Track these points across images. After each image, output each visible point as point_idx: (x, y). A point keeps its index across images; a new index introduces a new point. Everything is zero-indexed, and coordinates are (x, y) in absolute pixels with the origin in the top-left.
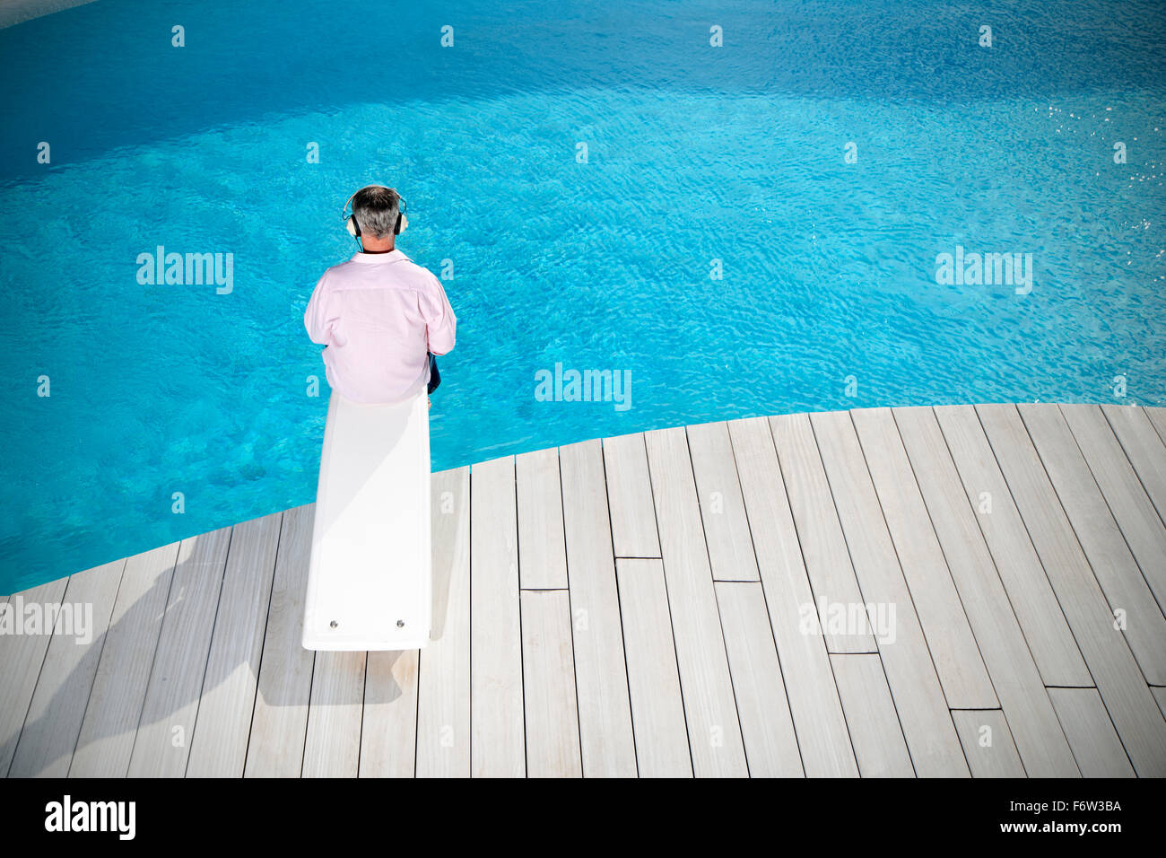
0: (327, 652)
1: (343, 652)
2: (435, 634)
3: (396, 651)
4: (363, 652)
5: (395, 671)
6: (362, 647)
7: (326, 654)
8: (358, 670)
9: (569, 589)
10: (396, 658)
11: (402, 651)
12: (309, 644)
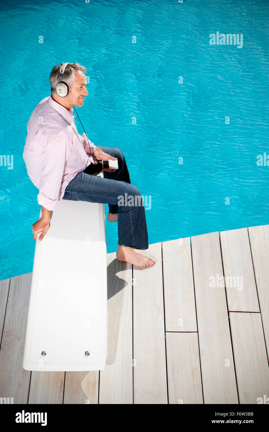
0: (39, 372)
1: (50, 372)
2: (110, 361)
3: (84, 372)
4: (63, 372)
5: (84, 385)
6: (63, 369)
7: (38, 373)
8: (59, 384)
9: (198, 332)
10: (84, 377)
11: (88, 372)
12: (27, 366)
